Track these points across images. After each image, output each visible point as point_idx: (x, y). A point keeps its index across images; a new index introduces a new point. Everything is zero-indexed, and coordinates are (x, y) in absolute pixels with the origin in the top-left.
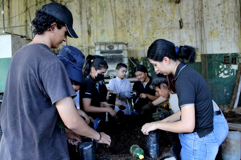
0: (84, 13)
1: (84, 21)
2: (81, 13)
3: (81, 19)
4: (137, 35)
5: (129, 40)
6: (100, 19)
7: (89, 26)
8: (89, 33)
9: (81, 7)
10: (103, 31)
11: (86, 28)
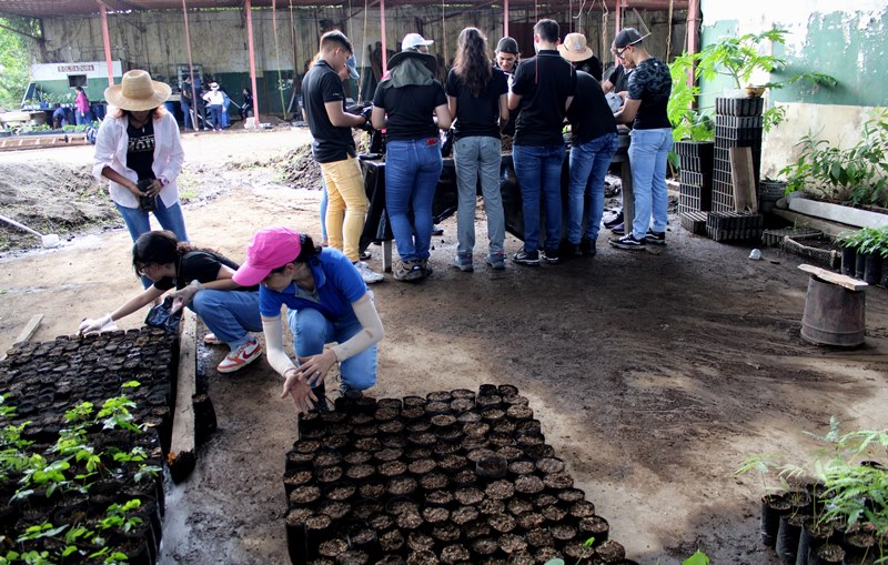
0: (162, 35)
1: (163, 42)
2: (159, 35)
3: (160, 40)
4: (210, 55)
5: (203, 59)
6: (177, 41)
7: (168, 47)
8: (168, 52)
9: (159, 29)
10: (180, 51)
11: (165, 48)
